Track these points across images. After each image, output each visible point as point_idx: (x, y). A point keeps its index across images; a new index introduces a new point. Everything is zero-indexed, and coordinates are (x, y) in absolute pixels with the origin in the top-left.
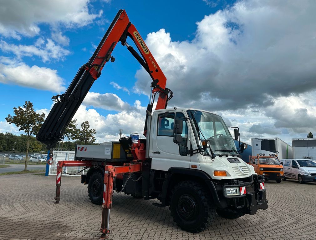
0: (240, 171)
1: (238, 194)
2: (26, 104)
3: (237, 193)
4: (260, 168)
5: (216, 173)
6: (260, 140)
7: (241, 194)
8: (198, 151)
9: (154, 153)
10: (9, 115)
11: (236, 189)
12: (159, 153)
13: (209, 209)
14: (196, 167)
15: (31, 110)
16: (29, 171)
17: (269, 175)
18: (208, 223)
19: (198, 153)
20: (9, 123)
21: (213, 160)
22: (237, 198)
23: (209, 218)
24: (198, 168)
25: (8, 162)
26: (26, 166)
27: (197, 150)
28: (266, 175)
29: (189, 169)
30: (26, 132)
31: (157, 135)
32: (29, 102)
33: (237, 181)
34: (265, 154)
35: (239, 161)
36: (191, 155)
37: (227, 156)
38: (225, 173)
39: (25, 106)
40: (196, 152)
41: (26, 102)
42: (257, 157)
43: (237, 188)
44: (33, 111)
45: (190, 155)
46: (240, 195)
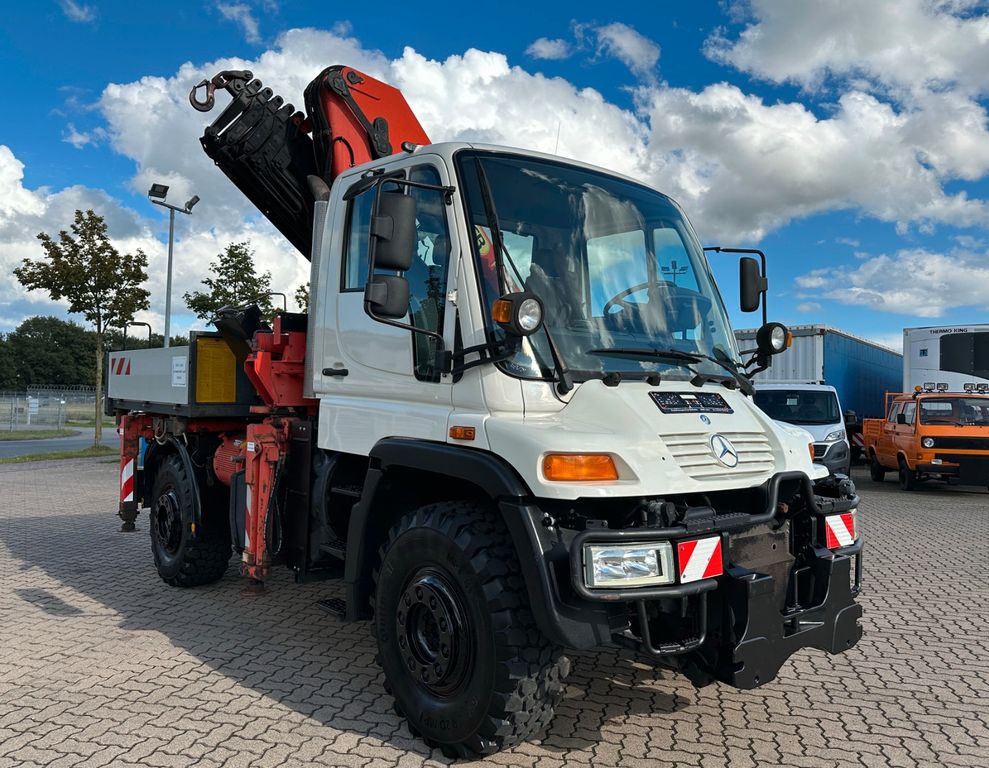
0: (712, 455)
1: (665, 579)
2: (78, 222)
3: (661, 574)
4: (924, 438)
5: (554, 462)
6: (936, 332)
7: (683, 581)
8: (482, 353)
9: (328, 372)
10: (25, 260)
11: (658, 552)
12: (344, 373)
13: (516, 650)
14: (469, 433)
15: (99, 243)
16: (111, 450)
17: (958, 465)
18: (513, 721)
19: (483, 362)
20: (31, 289)
21: (565, 398)
22: (653, 603)
23: (515, 695)
24: (479, 442)
25: (84, 418)
26: (98, 434)
27: (480, 349)
28: (947, 464)
29: (445, 443)
30: (89, 317)
31: (343, 289)
32: (90, 213)
33: (663, 508)
34: (946, 386)
35: (725, 404)
36: (457, 378)
37: (653, 380)
38: (606, 465)
39: (78, 226)
40: (476, 356)
41: (79, 213)
42: (914, 397)
43: (665, 548)
44: (106, 246)
45: (450, 376)
46: (677, 583)
